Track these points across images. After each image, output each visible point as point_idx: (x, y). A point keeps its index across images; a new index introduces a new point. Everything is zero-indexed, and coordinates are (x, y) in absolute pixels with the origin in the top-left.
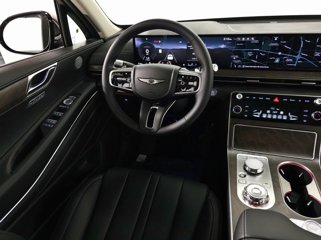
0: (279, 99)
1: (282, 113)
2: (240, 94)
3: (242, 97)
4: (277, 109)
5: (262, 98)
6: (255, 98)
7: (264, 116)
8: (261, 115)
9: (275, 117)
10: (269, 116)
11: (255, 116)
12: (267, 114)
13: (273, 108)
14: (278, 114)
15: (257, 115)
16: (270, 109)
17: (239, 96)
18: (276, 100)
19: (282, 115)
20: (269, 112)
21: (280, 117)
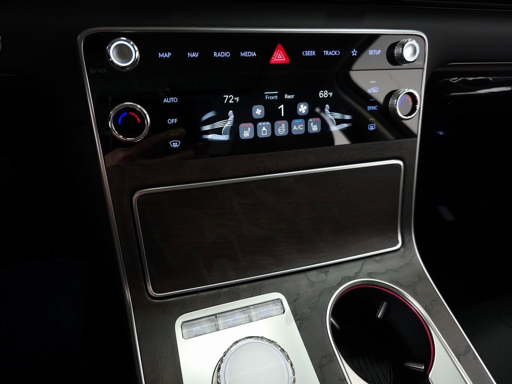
0: (288, 52)
1: (303, 109)
2: (123, 41)
3: (136, 54)
4: (286, 96)
5: (226, 54)
6: (195, 55)
7: (246, 133)
8: (234, 131)
9: (282, 129)
10: (264, 130)
11: (210, 137)
12: (255, 122)
13: (271, 95)
14: (291, 115)
15: (218, 131)
16: (261, 101)
17: (124, 53)
18: (279, 57)
19: (306, 118)
20: (258, 111)
21: (298, 127)
